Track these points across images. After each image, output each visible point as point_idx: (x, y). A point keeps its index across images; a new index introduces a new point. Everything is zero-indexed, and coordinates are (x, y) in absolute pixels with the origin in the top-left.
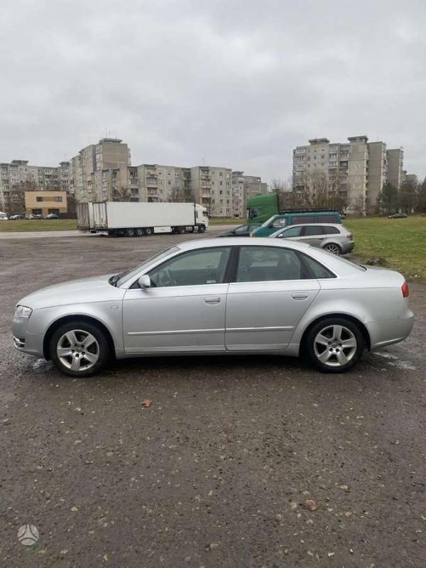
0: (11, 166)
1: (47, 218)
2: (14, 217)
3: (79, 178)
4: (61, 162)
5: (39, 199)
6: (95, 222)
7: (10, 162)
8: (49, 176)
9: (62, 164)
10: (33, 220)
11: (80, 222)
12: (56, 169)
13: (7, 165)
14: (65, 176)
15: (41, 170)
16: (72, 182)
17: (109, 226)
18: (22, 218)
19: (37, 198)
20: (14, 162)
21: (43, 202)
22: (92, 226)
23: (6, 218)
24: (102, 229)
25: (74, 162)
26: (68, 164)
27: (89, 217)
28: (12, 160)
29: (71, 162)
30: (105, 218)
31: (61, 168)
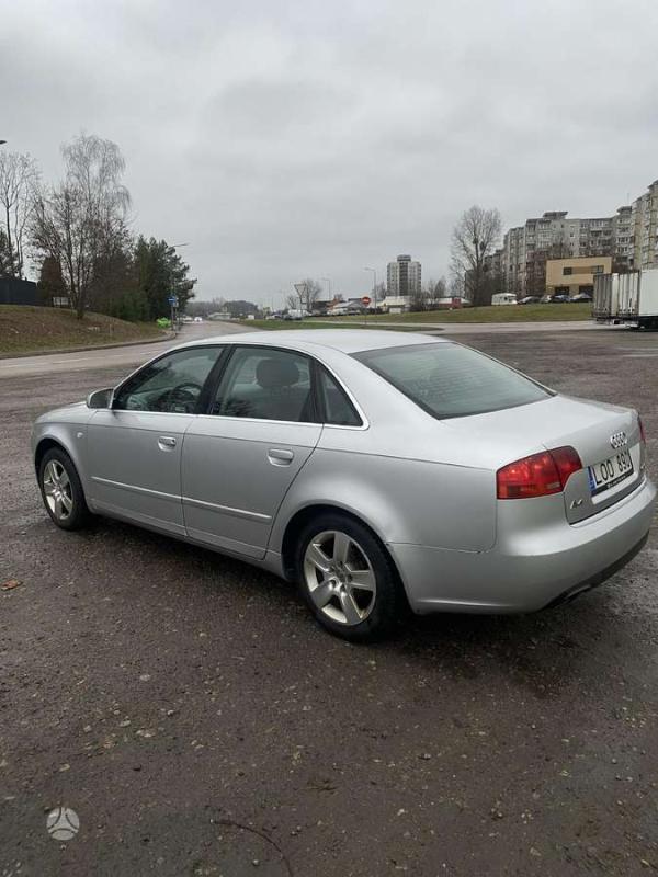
0: (541, 222)
1: (573, 301)
2: (524, 300)
3: (644, 232)
4: (619, 207)
5: (568, 271)
6: (619, 306)
7: (540, 217)
8: (597, 233)
9: (622, 210)
10: (551, 305)
11: (596, 305)
12: (611, 220)
13: (535, 221)
14: (624, 230)
15: (586, 224)
16: (633, 239)
17: (641, 313)
18: (536, 301)
19: (565, 269)
20: (546, 215)
21: (573, 276)
22: (613, 313)
23: (515, 302)
24: (629, 318)
25: (638, 205)
26: (630, 209)
27: (610, 297)
28: (543, 214)
29: (634, 207)
30: (635, 299)
31: (618, 217)
